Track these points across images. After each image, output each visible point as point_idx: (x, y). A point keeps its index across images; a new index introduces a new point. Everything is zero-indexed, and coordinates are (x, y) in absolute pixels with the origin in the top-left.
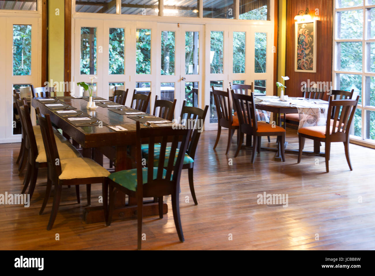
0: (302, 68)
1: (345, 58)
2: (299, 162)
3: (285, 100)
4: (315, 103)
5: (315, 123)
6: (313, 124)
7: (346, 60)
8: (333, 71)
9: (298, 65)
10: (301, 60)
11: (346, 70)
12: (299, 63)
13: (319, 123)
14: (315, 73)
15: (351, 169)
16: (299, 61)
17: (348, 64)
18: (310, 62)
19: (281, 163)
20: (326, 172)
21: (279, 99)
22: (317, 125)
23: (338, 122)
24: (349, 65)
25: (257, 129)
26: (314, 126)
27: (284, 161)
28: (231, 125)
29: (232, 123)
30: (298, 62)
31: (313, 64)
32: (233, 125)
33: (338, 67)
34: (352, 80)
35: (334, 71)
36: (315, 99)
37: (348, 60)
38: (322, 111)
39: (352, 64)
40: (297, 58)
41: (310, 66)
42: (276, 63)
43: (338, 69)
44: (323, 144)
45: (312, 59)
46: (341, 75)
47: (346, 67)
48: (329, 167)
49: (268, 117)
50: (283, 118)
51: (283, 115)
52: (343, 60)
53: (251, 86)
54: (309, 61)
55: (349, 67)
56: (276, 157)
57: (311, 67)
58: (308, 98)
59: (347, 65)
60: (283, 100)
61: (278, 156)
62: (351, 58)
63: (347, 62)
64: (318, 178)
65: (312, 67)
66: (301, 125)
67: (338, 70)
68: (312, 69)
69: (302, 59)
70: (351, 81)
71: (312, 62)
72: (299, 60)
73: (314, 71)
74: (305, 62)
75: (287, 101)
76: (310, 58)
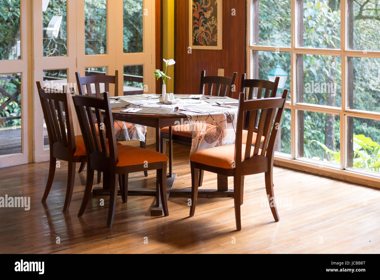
0: (200, 43)
1: (267, 25)
2: (192, 213)
3: (169, 102)
4: (219, 105)
5: (218, 141)
6: (215, 143)
7: (268, 28)
8: (248, 46)
9: (194, 38)
10: (198, 28)
11: (268, 44)
12: (196, 35)
13: (224, 141)
14: (221, 50)
15: (277, 220)
16: (196, 31)
17: (271, 33)
18: (213, 31)
19: (162, 220)
20: (236, 229)
21: (158, 101)
22: (221, 145)
23: (255, 135)
24: (272, 35)
25: (118, 161)
26: (217, 146)
27: (166, 214)
28: (73, 155)
29: (74, 150)
30: (193, 32)
31: (217, 36)
32: (75, 155)
33: (256, 40)
34: (277, 58)
35: (250, 46)
36: (220, 96)
37: (270, 28)
38: (230, 118)
39: (276, 33)
40: (193, 25)
41: (212, 39)
42: (159, 36)
43: (255, 43)
44: (231, 180)
45: (216, 27)
46: (260, 53)
47: (268, 38)
48: (242, 218)
49: (143, 133)
50: (168, 132)
51: (168, 127)
52: (265, 27)
53: (114, 77)
54: (211, 30)
55: (272, 38)
56: (152, 209)
57: (213, 41)
58: (209, 94)
59: (270, 36)
60: (165, 102)
61: (157, 205)
62: (275, 25)
63: (269, 31)
64: (222, 245)
65: (215, 41)
66: (194, 146)
67: (255, 45)
68: (215, 44)
69: (200, 28)
70: (275, 60)
71: (215, 31)
72: (195, 29)
73: (219, 47)
74: (206, 33)
75: (172, 103)
76: (212, 26)
